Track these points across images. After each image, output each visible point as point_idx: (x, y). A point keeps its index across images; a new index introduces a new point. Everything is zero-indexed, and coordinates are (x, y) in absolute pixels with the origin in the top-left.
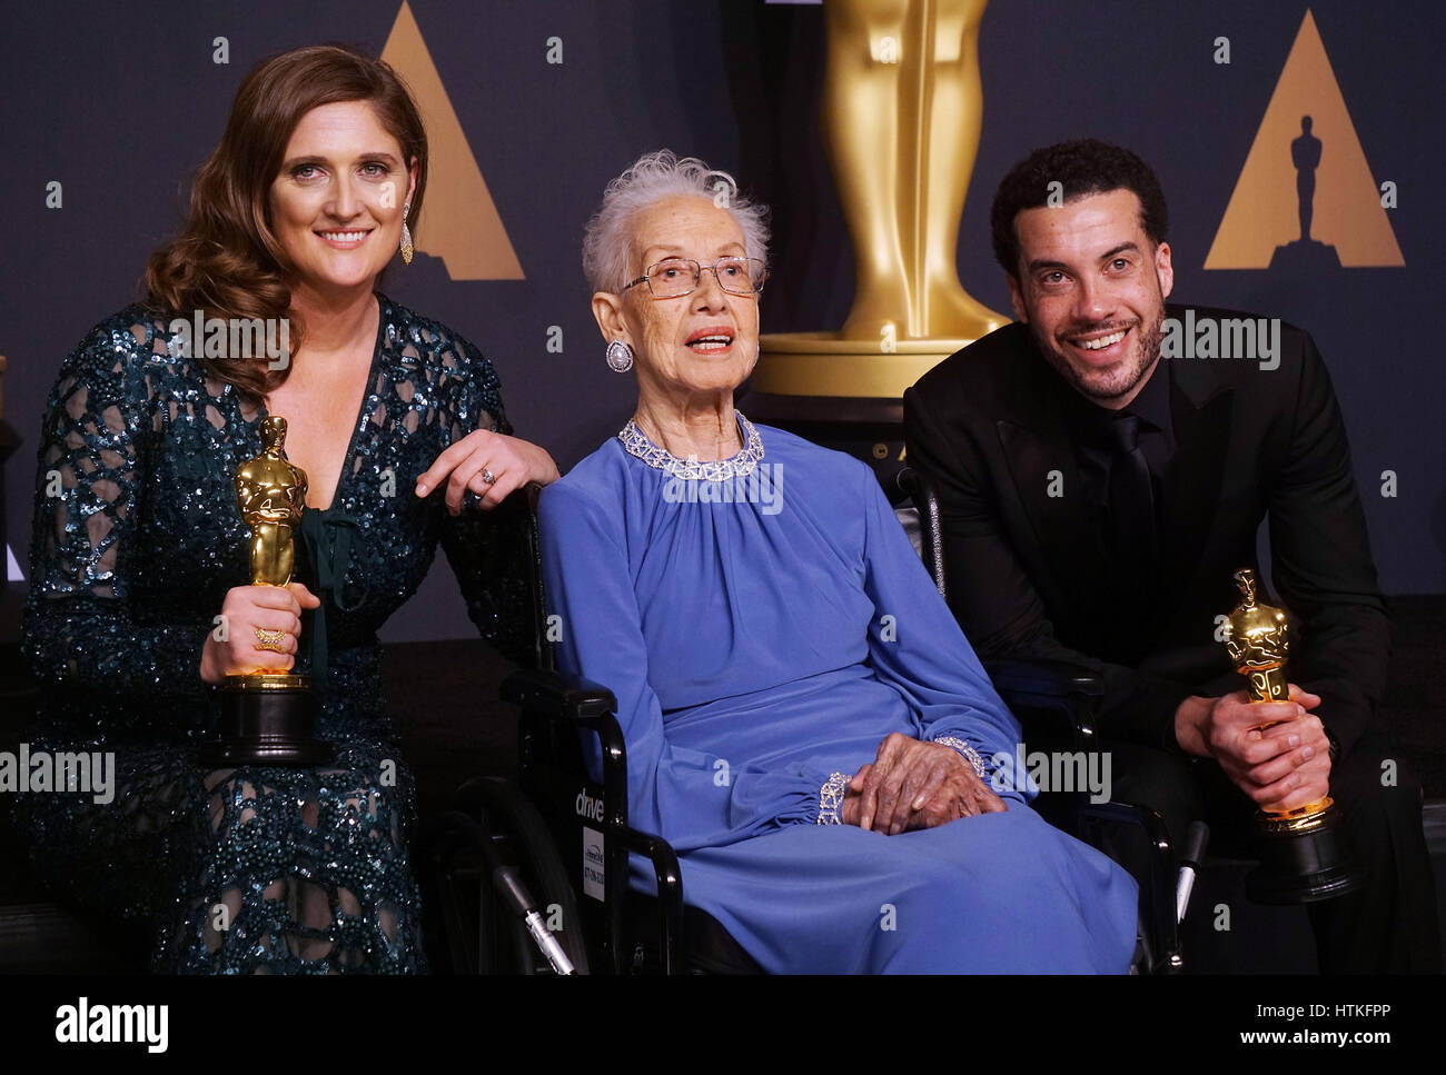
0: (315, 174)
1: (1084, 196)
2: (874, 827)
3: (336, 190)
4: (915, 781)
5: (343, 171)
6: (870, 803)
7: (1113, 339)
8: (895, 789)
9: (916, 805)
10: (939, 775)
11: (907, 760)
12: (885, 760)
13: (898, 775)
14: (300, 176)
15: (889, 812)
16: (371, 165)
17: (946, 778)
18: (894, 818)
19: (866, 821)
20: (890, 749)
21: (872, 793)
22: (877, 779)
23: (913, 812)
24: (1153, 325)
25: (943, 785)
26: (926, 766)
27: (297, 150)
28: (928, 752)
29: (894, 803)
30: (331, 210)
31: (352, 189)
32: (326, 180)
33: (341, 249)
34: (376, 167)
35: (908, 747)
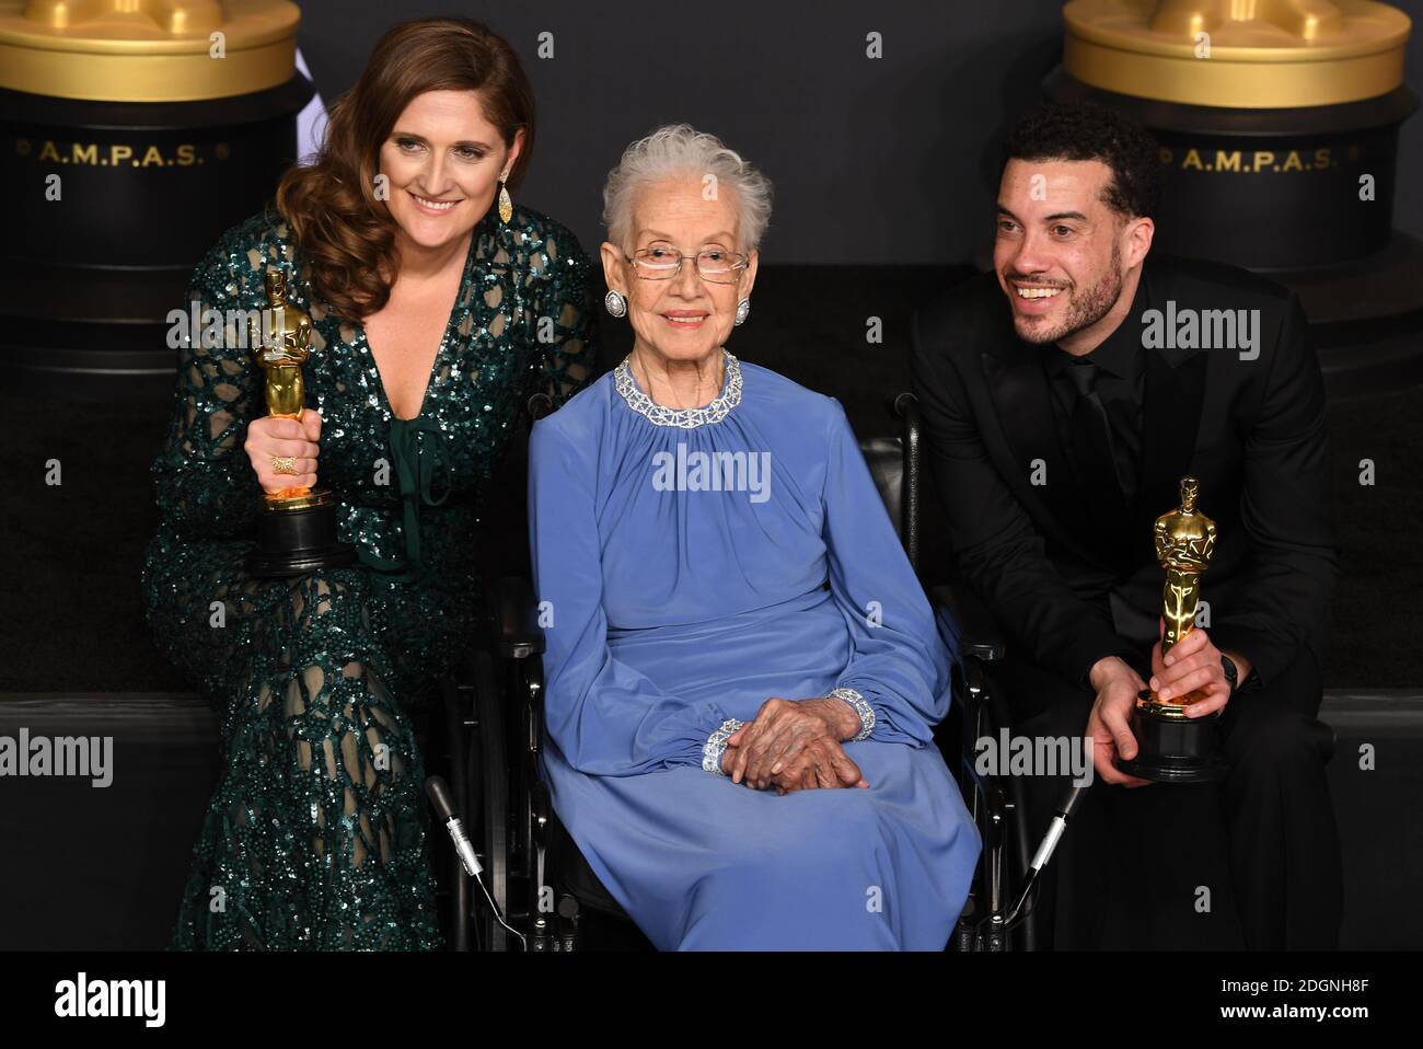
0: (416, 148)
1: (1050, 159)
2: (744, 781)
3: (430, 167)
4: (777, 748)
5: (440, 152)
6: (742, 760)
7: (1041, 293)
8: (761, 751)
9: (774, 771)
10: (799, 745)
11: (777, 727)
12: (761, 723)
13: (768, 738)
14: (404, 147)
15: (756, 769)
16: (466, 149)
17: (806, 747)
18: (760, 777)
19: (737, 776)
20: (767, 713)
21: (745, 751)
22: (750, 740)
23: (773, 775)
24: (1088, 291)
25: (801, 753)
26: (792, 734)
27: (404, 126)
28: (797, 721)
29: (760, 763)
30: (422, 183)
31: (444, 168)
32: (425, 155)
33: (428, 214)
34: (471, 152)
35: (781, 714)
